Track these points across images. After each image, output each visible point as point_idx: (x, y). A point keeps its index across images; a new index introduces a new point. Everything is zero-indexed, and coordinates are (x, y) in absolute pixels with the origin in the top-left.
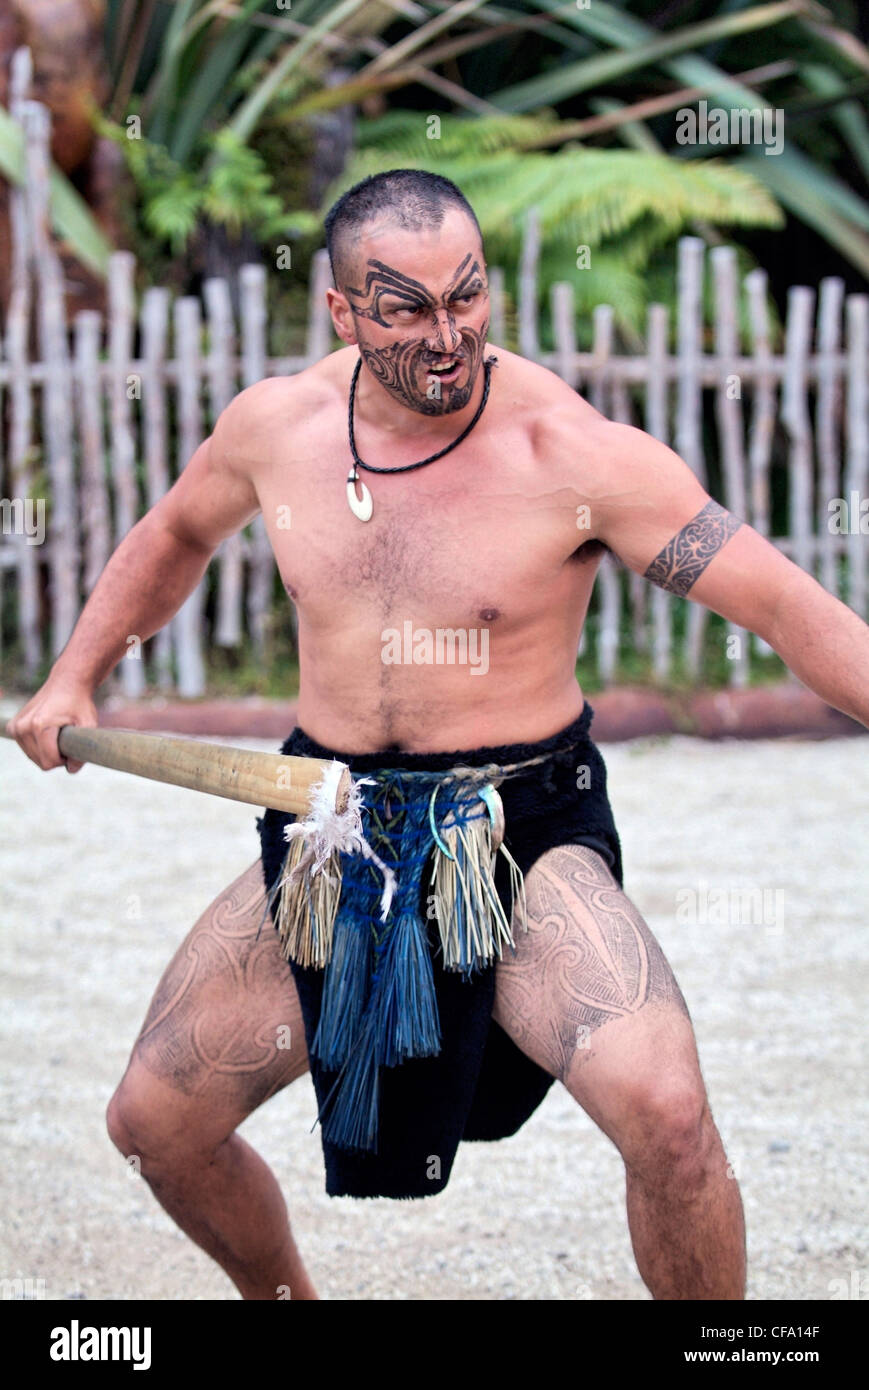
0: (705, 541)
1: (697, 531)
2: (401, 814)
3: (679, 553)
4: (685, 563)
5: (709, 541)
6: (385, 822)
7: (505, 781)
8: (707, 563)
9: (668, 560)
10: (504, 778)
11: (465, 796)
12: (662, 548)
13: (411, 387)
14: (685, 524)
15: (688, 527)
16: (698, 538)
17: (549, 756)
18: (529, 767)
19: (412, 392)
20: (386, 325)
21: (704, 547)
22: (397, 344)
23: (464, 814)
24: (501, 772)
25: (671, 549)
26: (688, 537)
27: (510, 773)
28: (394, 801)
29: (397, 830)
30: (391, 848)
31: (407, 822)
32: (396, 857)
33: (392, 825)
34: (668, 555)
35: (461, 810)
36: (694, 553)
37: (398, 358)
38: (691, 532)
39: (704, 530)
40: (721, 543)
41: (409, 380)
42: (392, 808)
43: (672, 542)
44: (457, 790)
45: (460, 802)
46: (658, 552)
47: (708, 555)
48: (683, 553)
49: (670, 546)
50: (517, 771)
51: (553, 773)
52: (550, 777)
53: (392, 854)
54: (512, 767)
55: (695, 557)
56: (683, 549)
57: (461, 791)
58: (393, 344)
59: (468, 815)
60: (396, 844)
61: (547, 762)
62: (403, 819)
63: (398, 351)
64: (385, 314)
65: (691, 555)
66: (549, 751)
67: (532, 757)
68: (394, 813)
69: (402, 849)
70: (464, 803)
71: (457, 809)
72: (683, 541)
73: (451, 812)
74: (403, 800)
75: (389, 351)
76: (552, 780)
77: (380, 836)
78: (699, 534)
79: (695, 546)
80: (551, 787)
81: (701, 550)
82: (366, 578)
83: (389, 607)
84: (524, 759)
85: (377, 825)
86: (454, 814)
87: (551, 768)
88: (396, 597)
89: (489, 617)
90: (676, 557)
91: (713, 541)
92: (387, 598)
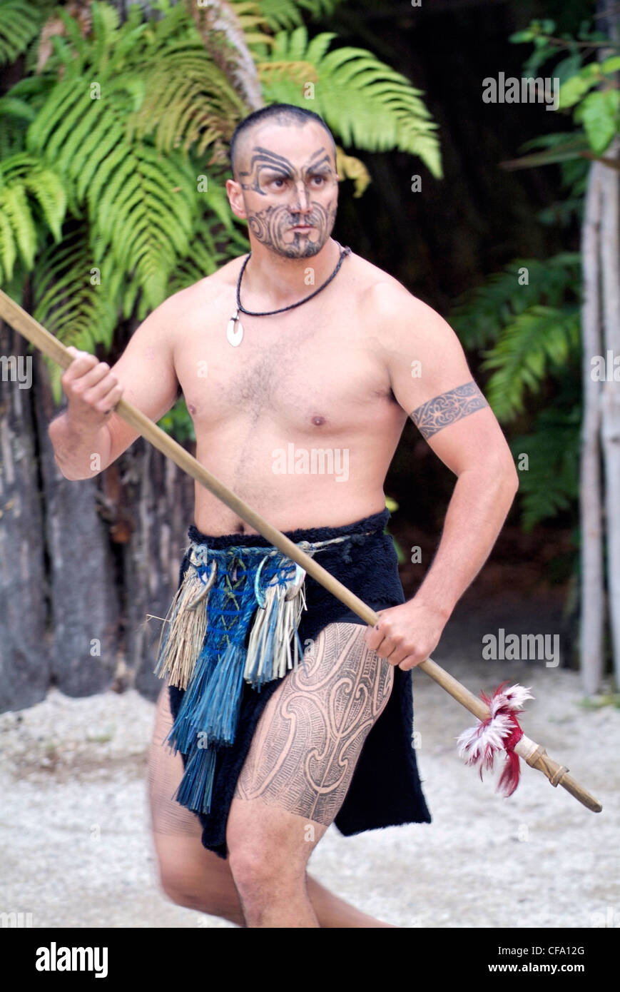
0: (444, 414)
1: (443, 404)
2: (243, 578)
3: (426, 415)
4: (427, 424)
5: (447, 415)
6: (233, 583)
7: (316, 553)
8: (438, 430)
9: (419, 416)
10: (315, 551)
11: (286, 564)
12: (418, 406)
13: (278, 240)
14: (438, 395)
15: (439, 398)
16: (442, 409)
17: (348, 537)
18: (334, 544)
19: (279, 243)
20: (262, 193)
21: (442, 418)
22: (270, 207)
23: (285, 577)
24: (311, 547)
25: (423, 409)
26: (435, 406)
27: (318, 548)
28: (240, 569)
29: (240, 590)
30: (235, 601)
31: (247, 583)
32: (238, 608)
33: (237, 585)
34: (420, 413)
35: (283, 574)
36: (434, 420)
37: (270, 218)
38: (438, 403)
39: (447, 405)
40: (453, 420)
41: (277, 235)
42: (237, 574)
43: (425, 404)
44: (281, 559)
45: (282, 569)
46: (415, 409)
47: (442, 424)
48: (428, 415)
49: (423, 407)
50: (323, 547)
51: (351, 549)
52: (348, 551)
53: (236, 607)
54: (319, 544)
55: (434, 422)
56: (429, 412)
57: (284, 561)
58: (267, 207)
59: (287, 577)
60: (238, 598)
61: (346, 541)
62: (245, 581)
63: (271, 212)
64: (263, 186)
65: (432, 420)
66: (348, 533)
67: (335, 537)
68: (238, 577)
69: (243, 602)
70: (286, 569)
71: (280, 573)
72: (431, 407)
73: (276, 575)
74: (245, 568)
75: (265, 213)
76: (349, 555)
77: (229, 594)
78: (443, 406)
79: (437, 414)
80: (347, 558)
81: (439, 419)
82: (245, 398)
83: (258, 416)
84: (329, 539)
85: (228, 586)
86: (278, 576)
87: (349, 546)
88: (263, 409)
89: (318, 422)
90: (424, 417)
91: (449, 416)
92: (257, 409)
